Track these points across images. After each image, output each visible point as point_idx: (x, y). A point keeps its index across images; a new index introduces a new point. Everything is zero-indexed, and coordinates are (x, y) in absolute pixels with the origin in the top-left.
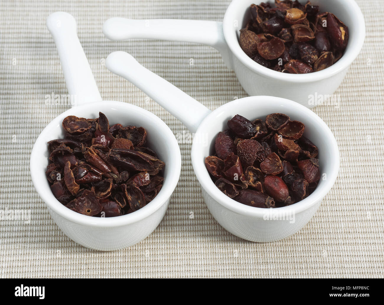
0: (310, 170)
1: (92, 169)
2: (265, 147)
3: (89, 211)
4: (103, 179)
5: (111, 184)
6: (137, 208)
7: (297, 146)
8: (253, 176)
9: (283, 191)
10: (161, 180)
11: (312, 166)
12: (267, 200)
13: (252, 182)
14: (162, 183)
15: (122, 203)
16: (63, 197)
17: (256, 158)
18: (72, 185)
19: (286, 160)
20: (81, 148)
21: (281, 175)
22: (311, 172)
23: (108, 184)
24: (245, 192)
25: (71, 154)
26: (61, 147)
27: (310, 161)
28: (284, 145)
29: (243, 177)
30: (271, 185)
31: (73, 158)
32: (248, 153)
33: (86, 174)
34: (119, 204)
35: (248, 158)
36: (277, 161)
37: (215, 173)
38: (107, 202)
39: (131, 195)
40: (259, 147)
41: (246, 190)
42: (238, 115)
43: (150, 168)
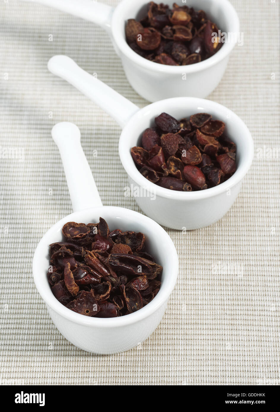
0: (226, 162)
1: (92, 271)
2: (187, 141)
3: (87, 312)
4: (102, 282)
5: (110, 287)
6: (134, 310)
7: (217, 143)
8: (174, 166)
9: (201, 179)
10: (158, 284)
11: (228, 159)
12: (185, 185)
13: (173, 171)
14: (159, 287)
15: (120, 305)
16: (64, 297)
17: (177, 149)
18: (72, 286)
19: (205, 154)
20: (80, 252)
21: (199, 165)
22: (227, 164)
23: (107, 287)
24: (166, 179)
25: (71, 256)
26: (61, 249)
27: (227, 155)
28: (203, 139)
29: (164, 165)
30: (190, 173)
31: (73, 260)
32: (170, 145)
33: (86, 275)
34: (116, 305)
35: (170, 149)
36: (197, 154)
37: (139, 162)
38: (105, 304)
39: (129, 297)
40: (181, 140)
41: (166, 176)
42: (164, 113)
43: (149, 272)
